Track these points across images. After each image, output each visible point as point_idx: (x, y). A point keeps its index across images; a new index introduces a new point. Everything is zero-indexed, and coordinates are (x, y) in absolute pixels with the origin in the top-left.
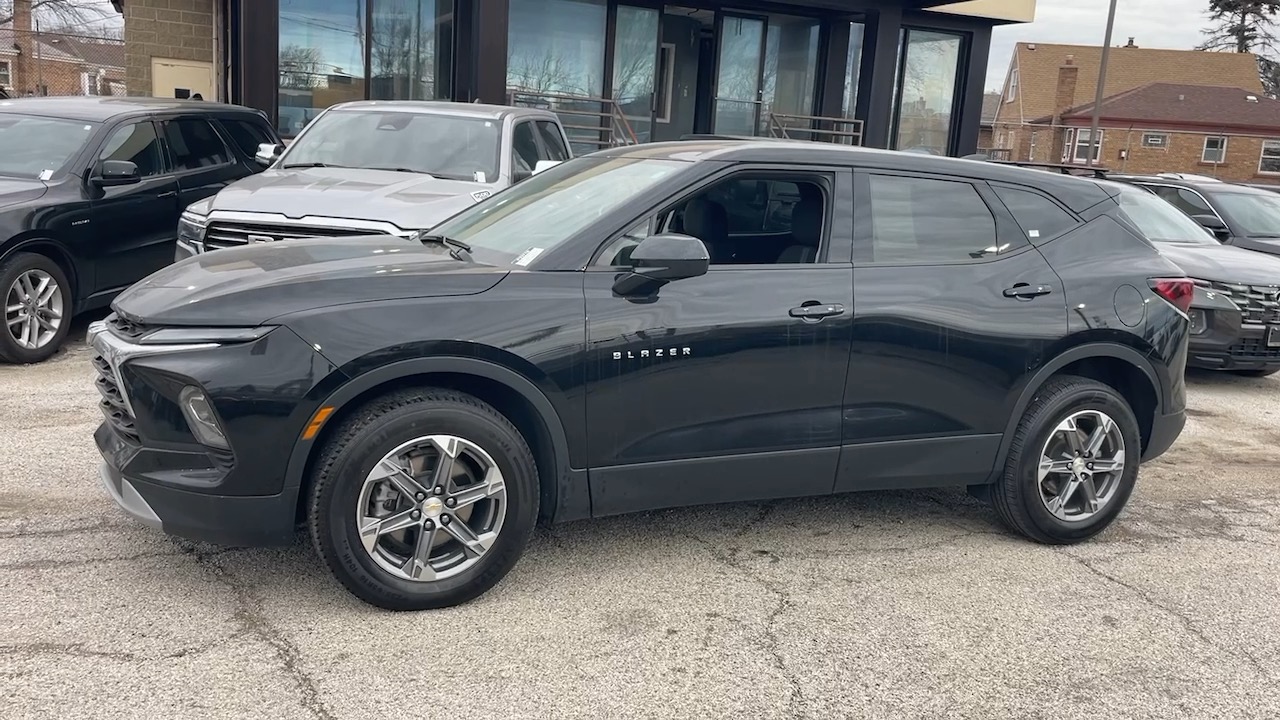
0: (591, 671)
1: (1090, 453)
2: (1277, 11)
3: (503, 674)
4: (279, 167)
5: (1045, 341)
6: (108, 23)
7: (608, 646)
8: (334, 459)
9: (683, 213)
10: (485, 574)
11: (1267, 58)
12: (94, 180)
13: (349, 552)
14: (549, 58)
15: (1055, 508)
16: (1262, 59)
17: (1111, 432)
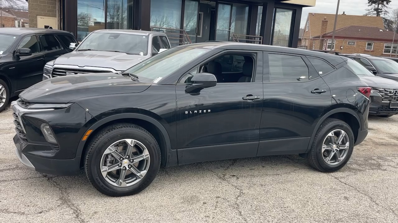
0: (178, 217)
1: (338, 143)
2: (389, 4)
3: (149, 218)
4: (77, 50)
5: (325, 107)
6: (24, 5)
7: (184, 209)
8: (93, 147)
9: (208, 66)
10: (143, 185)
11: (386, 18)
12: (17, 54)
13: (98, 178)
14: (163, 17)
15: (327, 161)
16: (384, 18)
17: (345, 136)
